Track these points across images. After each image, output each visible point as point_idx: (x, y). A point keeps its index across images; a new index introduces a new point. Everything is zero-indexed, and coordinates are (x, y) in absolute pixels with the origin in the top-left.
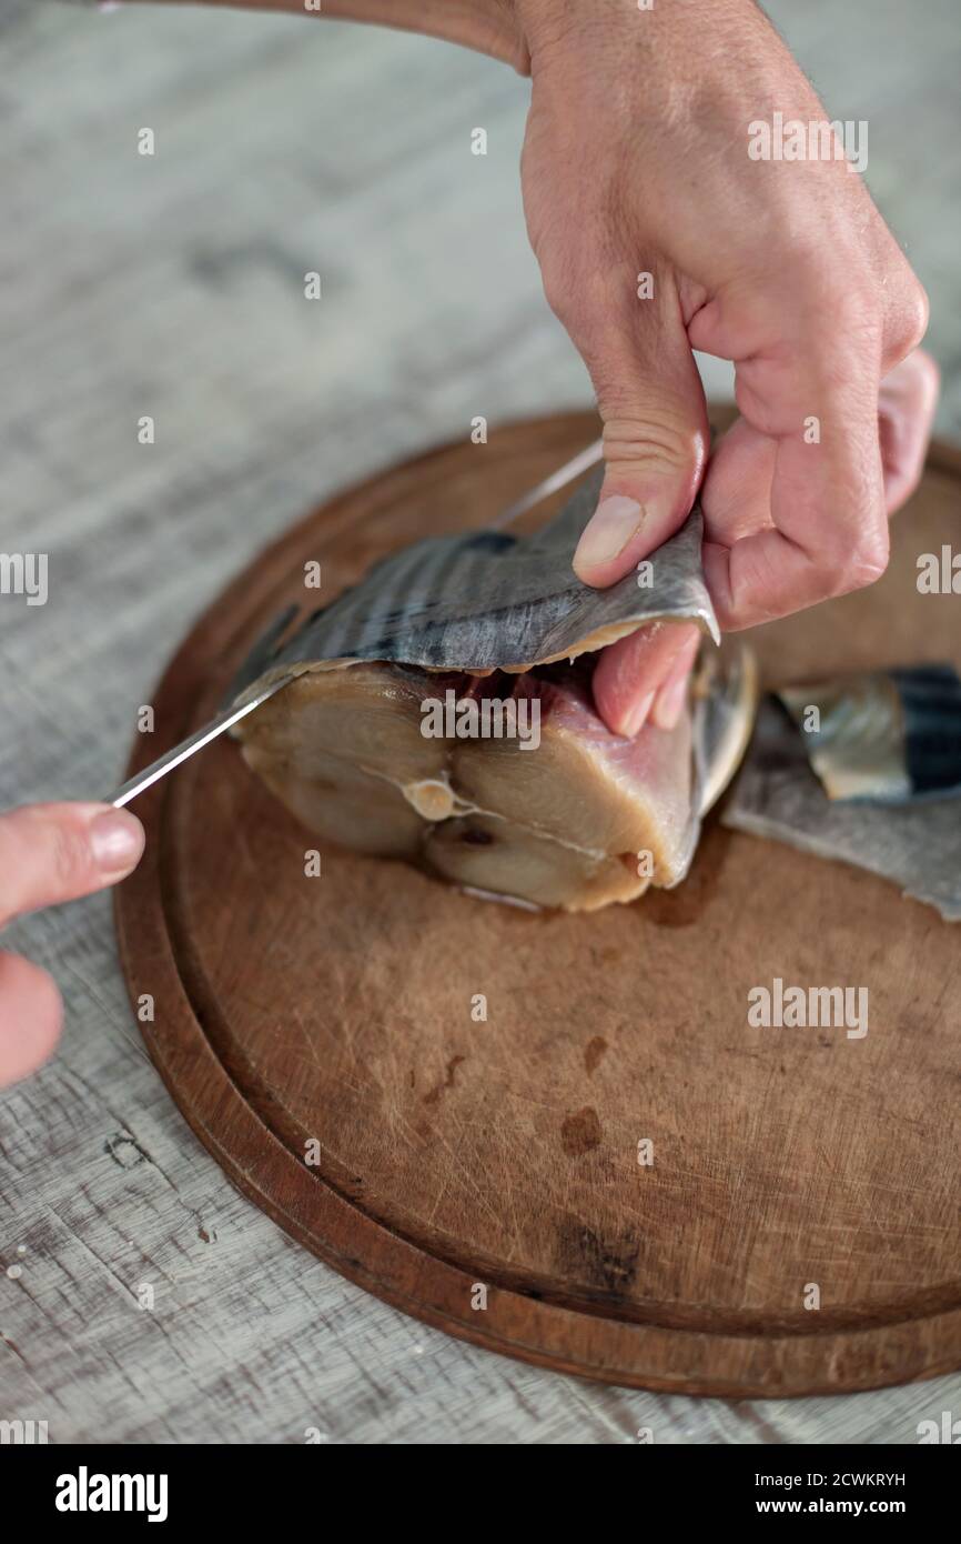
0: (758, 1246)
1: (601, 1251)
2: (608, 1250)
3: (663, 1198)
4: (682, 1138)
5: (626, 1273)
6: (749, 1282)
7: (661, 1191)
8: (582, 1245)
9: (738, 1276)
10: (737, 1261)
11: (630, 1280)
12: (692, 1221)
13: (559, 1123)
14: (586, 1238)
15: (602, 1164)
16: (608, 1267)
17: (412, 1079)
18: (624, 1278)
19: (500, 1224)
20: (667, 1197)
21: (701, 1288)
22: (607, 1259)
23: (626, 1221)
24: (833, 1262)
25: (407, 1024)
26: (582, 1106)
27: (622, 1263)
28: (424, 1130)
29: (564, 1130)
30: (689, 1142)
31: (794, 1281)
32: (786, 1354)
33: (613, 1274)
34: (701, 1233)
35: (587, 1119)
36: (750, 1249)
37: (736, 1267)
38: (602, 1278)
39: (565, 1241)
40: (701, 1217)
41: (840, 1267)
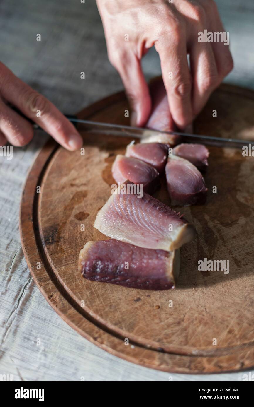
0: (74, 264)
1: (53, 235)
2: (55, 236)
3: (74, 240)
4: (93, 236)
5: (51, 242)
6: (63, 267)
7: (76, 239)
8: (53, 231)
9: (63, 264)
10: (67, 262)
11: (50, 244)
12: (72, 248)
13: (81, 211)
14: (55, 230)
15: (76, 224)
16: (50, 238)
17: (75, 179)
18: (49, 242)
19: (49, 213)
20: (75, 241)
21: (56, 259)
22: (52, 237)
23: (64, 236)
24: (79, 282)
25: (88, 171)
26: (89, 213)
27: (53, 240)
28: (63, 188)
29: (80, 213)
30: (93, 237)
31: (69, 276)
32: (48, 284)
33: (49, 240)
34: (71, 251)
35: (86, 215)
36: (72, 263)
37: (65, 263)
38: (47, 238)
39: (52, 227)
40: (74, 250)
41: (78, 284)
